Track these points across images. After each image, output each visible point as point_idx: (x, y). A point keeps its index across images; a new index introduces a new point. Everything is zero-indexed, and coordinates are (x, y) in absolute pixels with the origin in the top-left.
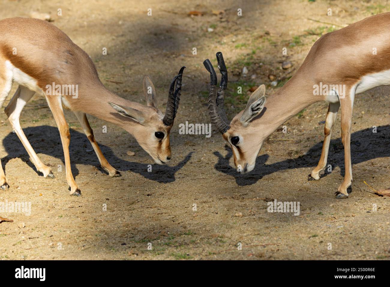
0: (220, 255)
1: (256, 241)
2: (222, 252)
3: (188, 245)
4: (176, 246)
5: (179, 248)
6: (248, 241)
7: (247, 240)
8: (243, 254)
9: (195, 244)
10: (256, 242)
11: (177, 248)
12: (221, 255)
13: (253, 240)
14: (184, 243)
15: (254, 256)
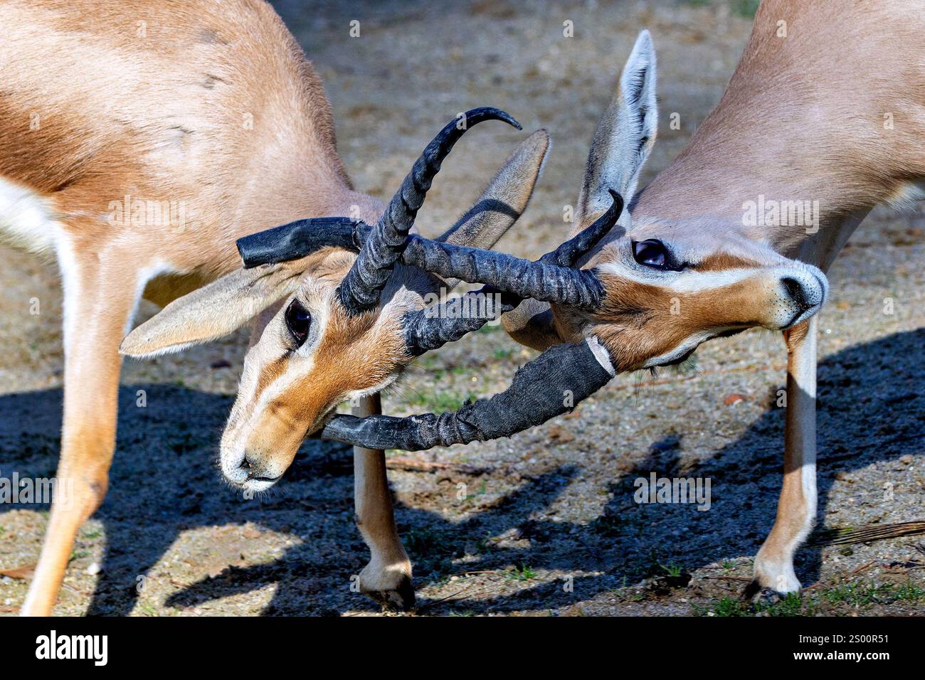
0: (613, 401)
1: (757, 350)
2: (620, 393)
3: (484, 366)
4: (434, 371)
5: (446, 379)
6: (728, 352)
7: (724, 349)
8: (706, 396)
9: (510, 364)
10: (758, 355)
11: (438, 377)
12: (617, 400)
13: (745, 350)
14: (465, 363)
15: (750, 404)
